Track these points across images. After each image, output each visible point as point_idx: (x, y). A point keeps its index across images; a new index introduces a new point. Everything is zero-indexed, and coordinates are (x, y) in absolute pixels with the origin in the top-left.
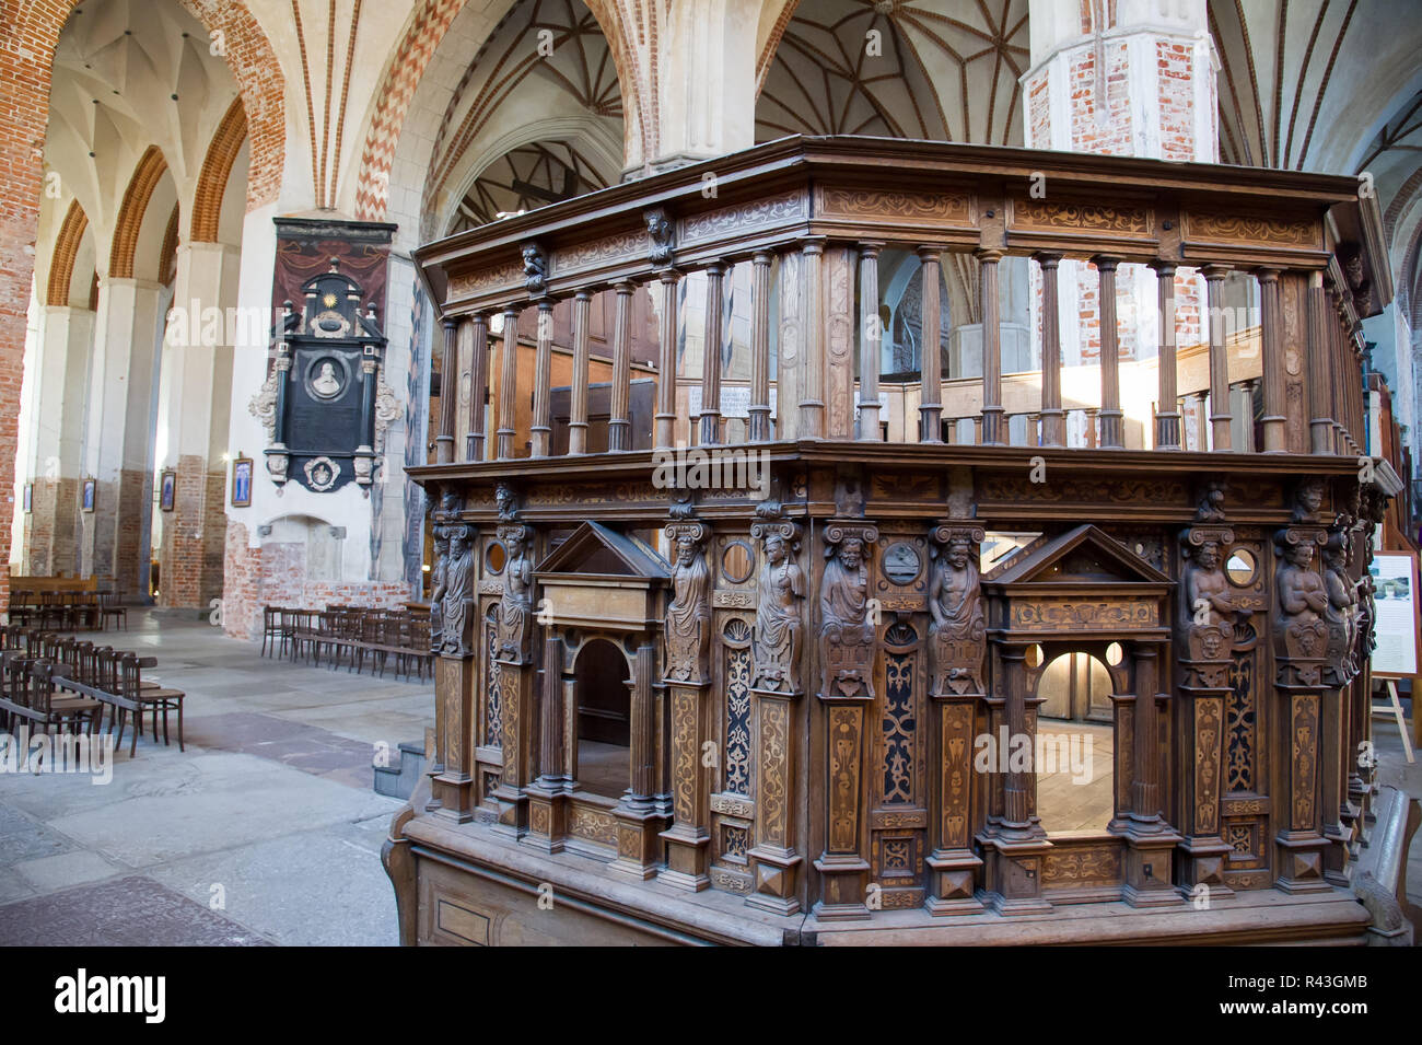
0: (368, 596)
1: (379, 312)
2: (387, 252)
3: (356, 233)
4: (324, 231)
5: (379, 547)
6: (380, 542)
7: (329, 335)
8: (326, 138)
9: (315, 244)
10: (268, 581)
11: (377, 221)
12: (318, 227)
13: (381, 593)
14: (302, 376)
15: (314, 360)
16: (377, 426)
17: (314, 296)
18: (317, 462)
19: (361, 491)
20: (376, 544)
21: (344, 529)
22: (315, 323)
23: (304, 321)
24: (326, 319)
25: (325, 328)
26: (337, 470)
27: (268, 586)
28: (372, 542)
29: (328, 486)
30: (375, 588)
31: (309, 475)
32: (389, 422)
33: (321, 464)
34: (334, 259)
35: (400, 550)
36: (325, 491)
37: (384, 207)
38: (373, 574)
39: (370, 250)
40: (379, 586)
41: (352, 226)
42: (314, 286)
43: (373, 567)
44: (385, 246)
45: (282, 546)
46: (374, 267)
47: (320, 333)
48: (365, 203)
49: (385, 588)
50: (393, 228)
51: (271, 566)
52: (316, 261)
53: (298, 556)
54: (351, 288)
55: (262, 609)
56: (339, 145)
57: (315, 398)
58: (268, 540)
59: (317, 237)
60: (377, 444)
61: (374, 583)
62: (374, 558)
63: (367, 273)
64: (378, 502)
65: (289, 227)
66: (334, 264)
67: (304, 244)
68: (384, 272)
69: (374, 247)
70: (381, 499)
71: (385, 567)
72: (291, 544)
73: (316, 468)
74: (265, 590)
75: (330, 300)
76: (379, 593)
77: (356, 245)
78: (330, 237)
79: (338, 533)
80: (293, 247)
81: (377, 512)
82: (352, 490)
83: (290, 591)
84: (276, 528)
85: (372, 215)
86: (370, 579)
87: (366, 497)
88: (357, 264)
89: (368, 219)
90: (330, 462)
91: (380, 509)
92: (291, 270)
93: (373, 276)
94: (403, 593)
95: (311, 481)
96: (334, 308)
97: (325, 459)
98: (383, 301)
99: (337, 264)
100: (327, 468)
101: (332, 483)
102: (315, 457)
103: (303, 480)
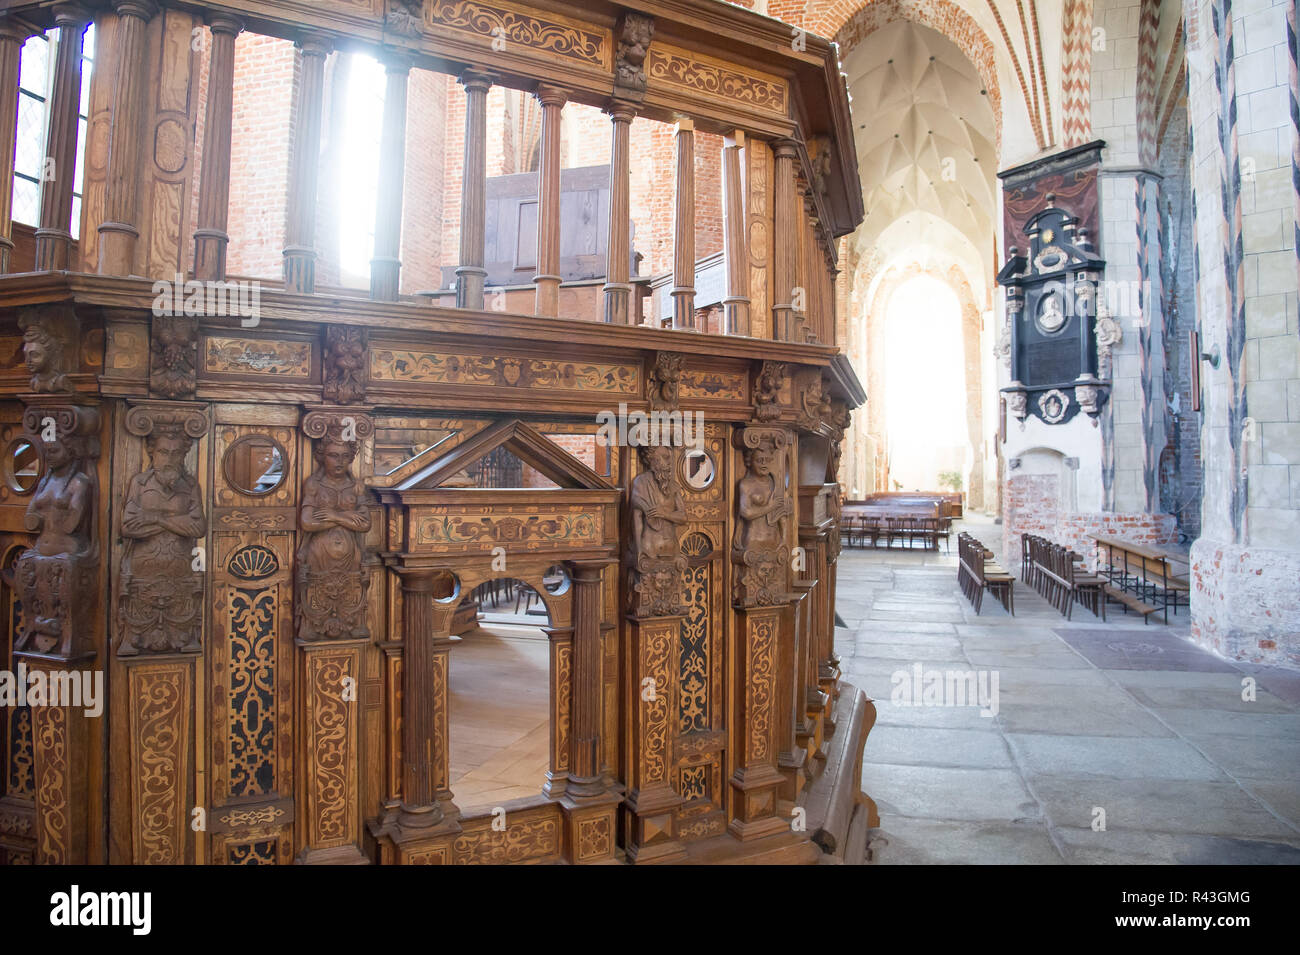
0: (1100, 527)
1: (1093, 235)
2: (1095, 172)
3: (1067, 162)
4: (1040, 171)
5: (1112, 476)
6: (1113, 471)
7: (1050, 270)
8: (1034, 81)
9: (1033, 186)
10: (1020, 510)
11: (1085, 143)
12: (1034, 168)
13: (1117, 526)
14: (1032, 315)
15: (1040, 296)
16: (1099, 352)
17: (1035, 236)
18: (1048, 395)
19: (1091, 420)
20: (1109, 474)
21: (1077, 459)
22: (1038, 262)
23: (1029, 263)
24: (1046, 255)
25: (1047, 264)
26: (1065, 401)
27: (1020, 516)
28: (1104, 471)
29: (1060, 418)
30: (1107, 520)
31: (1043, 408)
32: (1110, 346)
33: (1053, 396)
34: (1049, 195)
35: (1141, 480)
36: (1058, 423)
37: (1089, 127)
38: (1107, 505)
39: (1081, 176)
40: (1112, 518)
41: (1062, 157)
42: (1035, 227)
43: (1106, 497)
44: (1093, 167)
45: (1033, 478)
46: (1085, 192)
47: (1043, 270)
48: (1072, 130)
49: (1120, 519)
50: (1100, 145)
51: (1023, 496)
52: (1035, 203)
53: (1051, 487)
54: (1065, 218)
55: (1018, 538)
56: (1044, 83)
57: (1044, 334)
58: (1018, 472)
59: (1035, 179)
60: (1101, 371)
61: (1109, 514)
62: (1106, 488)
63: (1079, 200)
64: (1108, 430)
65: (1012, 178)
66: (1049, 199)
67: (1024, 189)
68: (1096, 194)
69: (1083, 171)
70: (1112, 427)
71: (1121, 498)
72: (1043, 476)
73: (1047, 402)
74: (1017, 519)
75: (1048, 236)
76: (1113, 524)
77: (1068, 175)
78: (1045, 175)
79: (1073, 463)
80: (1017, 195)
81: (1108, 440)
82: (1082, 420)
83: (1044, 521)
84: (1026, 460)
85: (1079, 140)
86: (1104, 510)
87: (1096, 425)
88: (1072, 192)
89: (1075, 145)
90: (1060, 395)
91: (1112, 437)
92: (1016, 217)
93: (1085, 200)
94: (1145, 525)
95: (1044, 414)
96: (1053, 242)
97: (1054, 392)
98: (1097, 223)
99: (1053, 199)
100: (1057, 400)
101: (1062, 415)
102: (1046, 391)
103: (1039, 415)
